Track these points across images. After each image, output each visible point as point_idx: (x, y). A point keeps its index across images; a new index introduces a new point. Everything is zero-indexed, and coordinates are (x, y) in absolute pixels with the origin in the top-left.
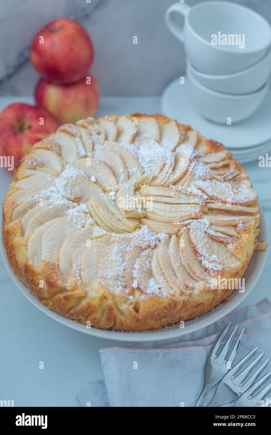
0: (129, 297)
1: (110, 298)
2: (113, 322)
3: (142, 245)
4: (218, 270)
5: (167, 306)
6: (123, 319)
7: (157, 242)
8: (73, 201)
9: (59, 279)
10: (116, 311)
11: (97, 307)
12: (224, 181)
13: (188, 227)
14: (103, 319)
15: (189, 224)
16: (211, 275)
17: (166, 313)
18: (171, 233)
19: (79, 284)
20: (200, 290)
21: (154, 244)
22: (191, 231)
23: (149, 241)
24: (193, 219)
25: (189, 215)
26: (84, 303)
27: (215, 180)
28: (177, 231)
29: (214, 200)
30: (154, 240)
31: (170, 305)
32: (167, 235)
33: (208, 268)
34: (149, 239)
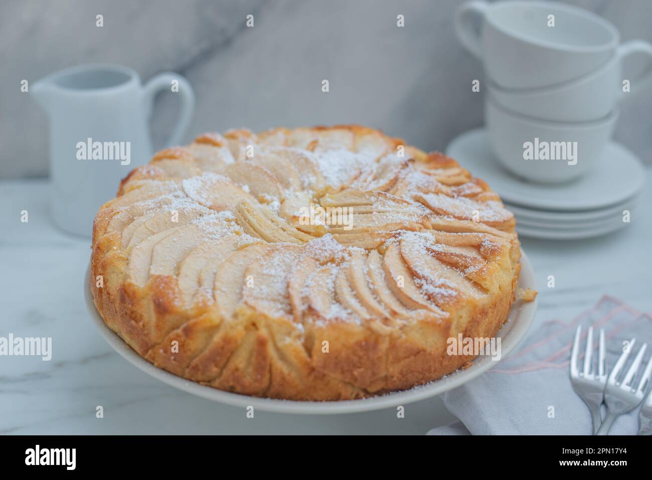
0: (295, 325)
1: (262, 325)
2: (268, 376)
3: (319, 257)
4: (450, 295)
5: (361, 342)
6: (285, 369)
7: (346, 255)
8: (210, 208)
9: (176, 298)
10: (271, 351)
11: (239, 341)
12: (458, 196)
13: (397, 239)
14: (250, 370)
15: (399, 234)
16: (439, 303)
17: (360, 358)
18: (369, 247)
19: (210, 303)
20: (420, 319)
21: (340, 257)
22: (403, 243)
23: (332, 250)
24: (407, 229)
25: (400, 223)
26: (217, 338)
27: (444, 195)
28: (379, 243)
29: (441, 215)
30: (341, 251)
31: (366, 341)
32: (363, 249)
33: (432, 294)
34: (332, 249)
